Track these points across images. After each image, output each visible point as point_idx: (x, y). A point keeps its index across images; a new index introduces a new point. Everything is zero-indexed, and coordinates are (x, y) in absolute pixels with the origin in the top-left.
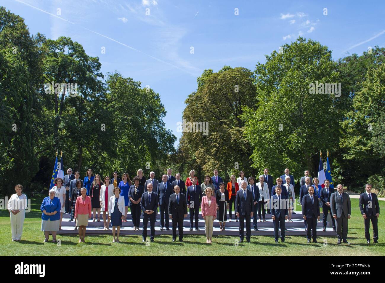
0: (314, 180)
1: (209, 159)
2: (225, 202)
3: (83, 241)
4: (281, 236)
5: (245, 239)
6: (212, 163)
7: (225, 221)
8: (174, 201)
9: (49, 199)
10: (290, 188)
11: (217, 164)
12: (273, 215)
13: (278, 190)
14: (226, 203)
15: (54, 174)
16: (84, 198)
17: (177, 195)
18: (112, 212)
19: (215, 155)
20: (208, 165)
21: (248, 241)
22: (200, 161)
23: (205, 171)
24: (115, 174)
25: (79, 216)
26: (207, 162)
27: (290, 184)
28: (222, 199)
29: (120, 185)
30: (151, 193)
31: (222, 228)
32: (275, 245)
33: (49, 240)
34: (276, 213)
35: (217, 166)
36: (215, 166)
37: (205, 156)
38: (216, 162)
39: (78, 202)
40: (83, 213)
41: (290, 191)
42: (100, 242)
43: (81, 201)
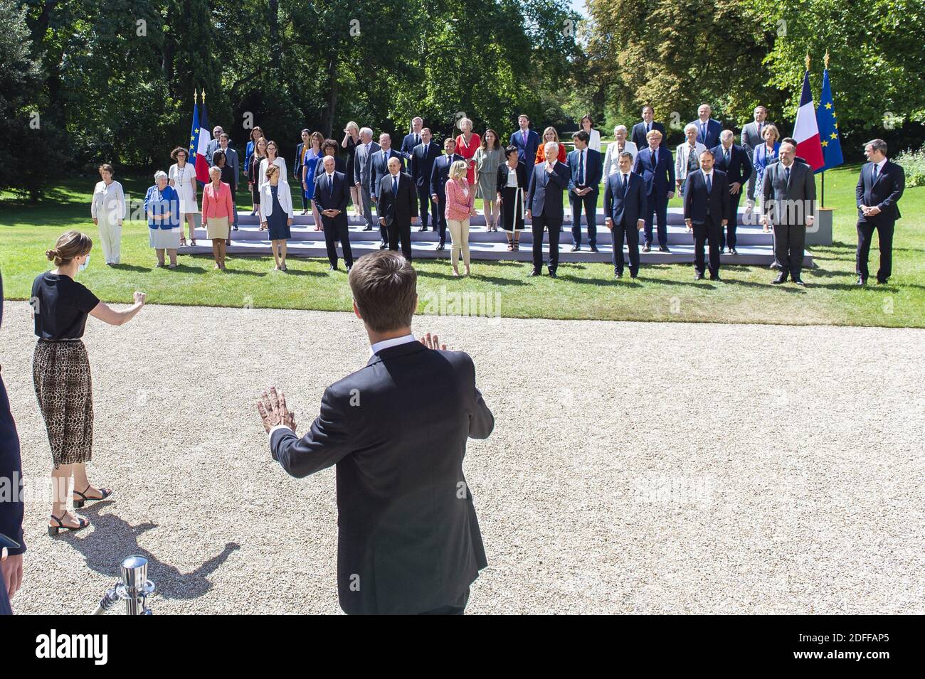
0: (765, 132)
1: (653, 70)
2: (518, 189)
3: (221, 266)
4: (630, 265)
5: (545, 269)
6: (661, 80)
7: (517, 230)
8: (387, 191)
9: (157, 189)
10: (696, 152)
11: (673, 84)
12: (609, 218)
13: (622, 162)
14: (520, 191)
15: (193, 138)
16: (217, 188)
17: (395, 178)
18: (270, 213)
19: (669, 59)
20: (649, 86)
21: (552, 273)
22: (630, 76)
23: (641, 102)
24: (303, 133)
25: (209, 220)
26: (648, 80)
27: (697, 144)
28: (509, 182)
29: (306, 158)
30: (332, 174)
31: (512, 246)
32: (614, 283)
33: (165, 264)
34: (615, 212)
35: (673, 88)
36: (669, 88)
37: (643, 63)
38: (669, 78)
39: (207, 194)
40: (217, 215)
41: (693, 160)
42: (252, 269)
43: (211, 194)
